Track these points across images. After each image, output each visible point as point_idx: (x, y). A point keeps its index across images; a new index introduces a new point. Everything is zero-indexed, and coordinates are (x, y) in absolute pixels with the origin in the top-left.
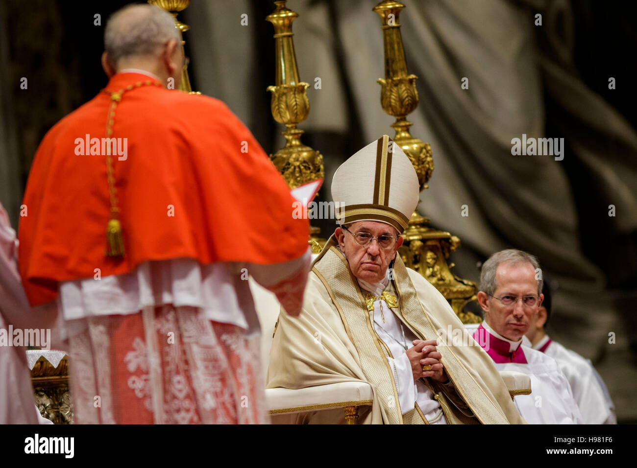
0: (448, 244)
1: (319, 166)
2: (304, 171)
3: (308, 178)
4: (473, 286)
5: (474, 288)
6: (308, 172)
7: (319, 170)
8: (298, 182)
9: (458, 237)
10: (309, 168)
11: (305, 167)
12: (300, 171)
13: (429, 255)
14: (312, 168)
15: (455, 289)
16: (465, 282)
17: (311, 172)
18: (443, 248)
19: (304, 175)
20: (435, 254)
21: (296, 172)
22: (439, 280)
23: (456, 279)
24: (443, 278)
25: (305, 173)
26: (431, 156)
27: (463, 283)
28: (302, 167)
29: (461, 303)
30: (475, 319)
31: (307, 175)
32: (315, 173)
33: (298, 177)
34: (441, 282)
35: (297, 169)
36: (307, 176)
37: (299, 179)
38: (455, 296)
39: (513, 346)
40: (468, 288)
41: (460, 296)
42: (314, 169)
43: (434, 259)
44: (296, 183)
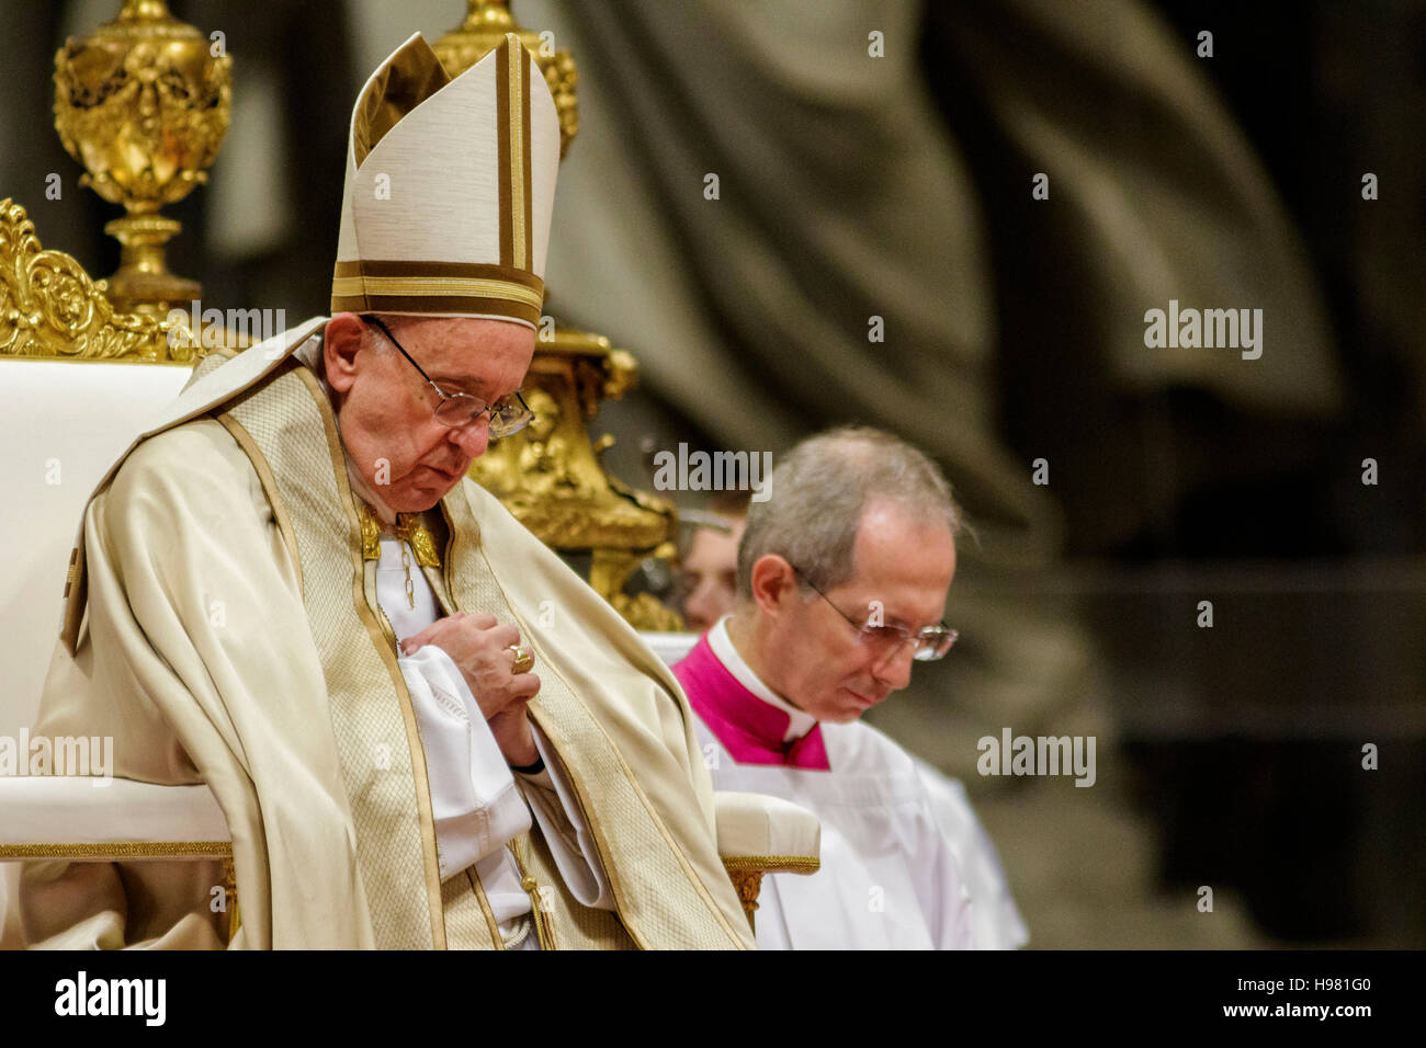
0: (596, 375)
1: (217, 91)
2: (168, 99)
3: (180, 123)
4: (667, 514)
5: (665, 521)
6: (182, 104)
7: (214, 103)
8: (147, 133)
9: (633, 353)
10: (186, 94)
11: (173, 89)
12: (157, 100)
13: (538, 401)
14: (193, 91)
15: (606, 519)
16: (642, 498)
17: (191, 107)
18: (580, 386)
19: (166, 114)
20: (556, 399)
21: (143, 101)
22: (561, 484)
23: (613, 488)
24: (574, 482)
25: (171, 108)
26: (571, 91)
27: (633, 500)
28: (163, 89)
29: (623, 565)
30: (661, 620)
31: (176, 114)
32: (203, 110)
33: (146, 118)
34: (565, 493)
35: (147, 94)
36: (176, 119)
37: (149, 124)
38: (607, 539)
39: (800, 723)
40: (648, 520)
41: (621, 541)
42: (202, 97)
43: (550, 416)
44: (139, 136)
